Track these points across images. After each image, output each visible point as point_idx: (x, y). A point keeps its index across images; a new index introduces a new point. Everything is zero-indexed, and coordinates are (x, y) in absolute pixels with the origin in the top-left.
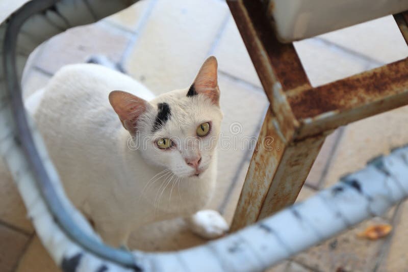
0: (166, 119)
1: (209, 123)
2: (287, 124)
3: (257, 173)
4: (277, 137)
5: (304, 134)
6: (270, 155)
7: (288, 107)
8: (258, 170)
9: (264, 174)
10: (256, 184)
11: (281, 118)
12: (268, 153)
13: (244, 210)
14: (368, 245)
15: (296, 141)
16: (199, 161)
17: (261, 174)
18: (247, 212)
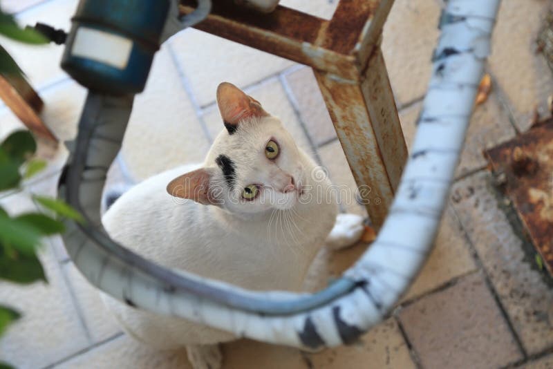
0: (233, 170)
1: (273, 140)
2: (343, 68)
3: (352, 136)
4: (343, 87)
5: (363, 60)
6: (351, 108)
7: (332, 53)
8: (350, 132)
9: (360, 130)
10: (359, 146)
11: (333, 68)
12: (347, 108)
13: (368, 181)
14: (485, 110)
15: (363, 73)
16: (293, 182)
17: (356, 132)
18: (373, 179)
